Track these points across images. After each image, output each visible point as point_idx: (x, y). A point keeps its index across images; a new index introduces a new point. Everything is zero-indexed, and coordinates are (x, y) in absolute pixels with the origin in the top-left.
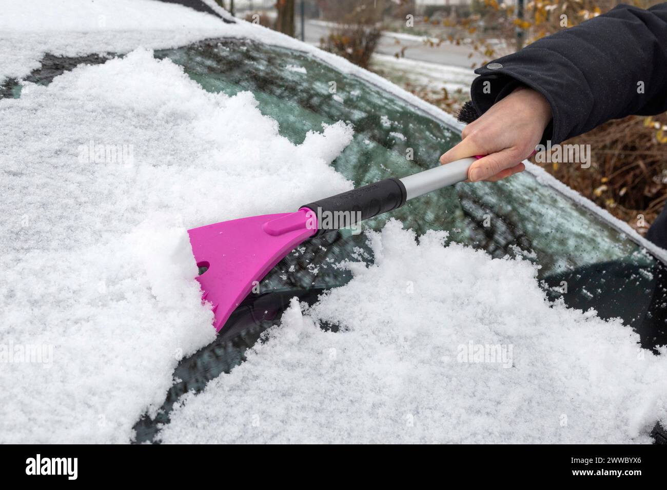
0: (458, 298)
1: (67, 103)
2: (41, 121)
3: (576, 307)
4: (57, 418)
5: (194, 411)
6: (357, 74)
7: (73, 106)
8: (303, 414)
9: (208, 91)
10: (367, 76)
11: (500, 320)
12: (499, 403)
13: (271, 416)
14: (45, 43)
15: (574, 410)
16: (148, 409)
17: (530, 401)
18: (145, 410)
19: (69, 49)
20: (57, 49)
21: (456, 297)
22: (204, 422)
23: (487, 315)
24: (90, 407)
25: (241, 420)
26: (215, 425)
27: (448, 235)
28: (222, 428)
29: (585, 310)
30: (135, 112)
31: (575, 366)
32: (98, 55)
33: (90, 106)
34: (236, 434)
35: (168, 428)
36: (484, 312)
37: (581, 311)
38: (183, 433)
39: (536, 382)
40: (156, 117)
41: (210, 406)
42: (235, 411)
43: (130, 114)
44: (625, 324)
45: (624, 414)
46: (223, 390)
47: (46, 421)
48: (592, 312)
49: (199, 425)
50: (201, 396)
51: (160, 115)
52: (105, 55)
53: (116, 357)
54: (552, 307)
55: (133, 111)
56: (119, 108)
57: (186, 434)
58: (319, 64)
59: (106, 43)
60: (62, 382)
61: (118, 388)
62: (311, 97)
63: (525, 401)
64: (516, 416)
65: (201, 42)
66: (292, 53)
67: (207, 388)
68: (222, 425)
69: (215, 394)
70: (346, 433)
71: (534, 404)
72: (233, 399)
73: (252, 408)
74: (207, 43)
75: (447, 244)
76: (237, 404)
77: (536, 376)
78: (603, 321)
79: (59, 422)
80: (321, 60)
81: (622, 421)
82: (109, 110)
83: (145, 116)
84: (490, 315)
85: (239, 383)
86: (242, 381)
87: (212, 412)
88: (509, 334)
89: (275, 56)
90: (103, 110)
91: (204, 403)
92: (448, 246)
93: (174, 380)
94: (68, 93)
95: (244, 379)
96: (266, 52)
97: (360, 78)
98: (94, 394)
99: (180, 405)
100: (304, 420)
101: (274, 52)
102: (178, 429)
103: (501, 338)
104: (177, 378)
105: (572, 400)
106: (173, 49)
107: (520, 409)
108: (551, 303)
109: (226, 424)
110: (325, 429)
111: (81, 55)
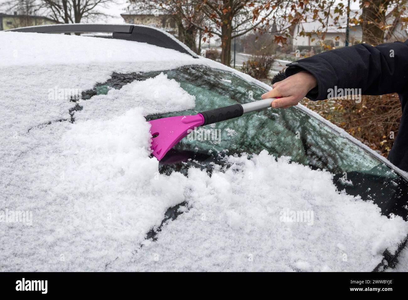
0: (294, 187)
1: (127, 98)
2: (116, 105)
3: (351, 194)
4: (116, 227)
5: (171, 227)
6: (255, 83)
7: (130, 99)
8: (218, 232)
9: (190, 94)
10: (260, 84)
11: (313, 198)
12: (309, 235)
13: (204, 232)
14: (113, 67)
15: (346, 241)
16: (153, 227)
17: (324, 235)
18: (152, 228)
19: (123, 70)
20: (118, 70)
21: (293, 187)
22: (176, 232)
23: (307, 196)
24: (129, 224)
25: (191, 232)
26: (180, 233)
27: (291, 158)
28: (183, 235)
29: (355, 196)
30: (157, 102)
31: (348, 221)
32: (136, 73)
33: (137, 99)
34: (189, 238)
35: (160, 233)
36: (306, 194)
37: (353, 196)
38: (167, 236)
39: (328, 227)
40: (166, 105)
41: (178, 225)
42: (189, 228)
43: (154, 103)
44: (374, 203)
45: (370, 244)
46: (184, 220)
47: (111, 228)
48: (359, 197)
49: (173, 233)
50: (175, 221)
51: (168, 104)
52: (139, 73)
53: (141, 205)
54: (339, 194)
55: (156, 102)
56: (149, 100)
57: (168, 236)
58: (237, 78)
59: (139, 68)
60: (119, 213)
61: (141, 218)
62: (236, 93)
63: (322, 235)
64: (317, 241)
65: (182, 67)
66: (224, 73)
67: (177, 218)
68: (183, 234)
69: (181, 221)
70: (237, 241)
71: (326, 236)
72: (188, 223)
73: (196, 227)
74: (185, 67)
75: (290, 162)
76: (190, 226)
77: (328, 224)
78: (364, 201)
79: (116, 229)
80: (238, 76)
81: (369, 247)
82: (145, 101)
83: (161, 104)
84: (309, 196)
85: (192, 217)
86: (193, 216)
87: (179, 228)
88: (317, 204)
89: (218, 74)
90: (143, 101)
91: (176, 224)
92: (291, 163)
93: (165, 217)
94: (128, 93)
95: (194, 216)
96: (214, 72)
97: (256, 84)
98: (131, 219)
99: (165, 224)
100: (219, 234)
101: (219, 72)
102: (164, 234)
103: (313, 206)
104: (166, 216)
105: (345, 236)
106: (169, 70)
107: (319, 238)
108: (339, 192)
109: (185, 233)
110: (228, 239)
111: (129, 73)
